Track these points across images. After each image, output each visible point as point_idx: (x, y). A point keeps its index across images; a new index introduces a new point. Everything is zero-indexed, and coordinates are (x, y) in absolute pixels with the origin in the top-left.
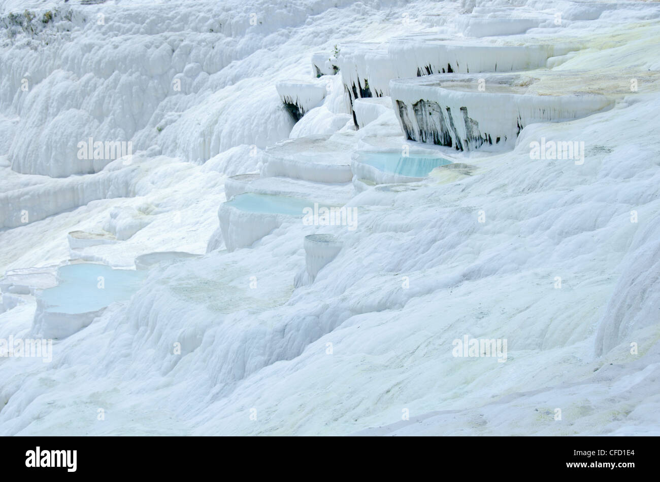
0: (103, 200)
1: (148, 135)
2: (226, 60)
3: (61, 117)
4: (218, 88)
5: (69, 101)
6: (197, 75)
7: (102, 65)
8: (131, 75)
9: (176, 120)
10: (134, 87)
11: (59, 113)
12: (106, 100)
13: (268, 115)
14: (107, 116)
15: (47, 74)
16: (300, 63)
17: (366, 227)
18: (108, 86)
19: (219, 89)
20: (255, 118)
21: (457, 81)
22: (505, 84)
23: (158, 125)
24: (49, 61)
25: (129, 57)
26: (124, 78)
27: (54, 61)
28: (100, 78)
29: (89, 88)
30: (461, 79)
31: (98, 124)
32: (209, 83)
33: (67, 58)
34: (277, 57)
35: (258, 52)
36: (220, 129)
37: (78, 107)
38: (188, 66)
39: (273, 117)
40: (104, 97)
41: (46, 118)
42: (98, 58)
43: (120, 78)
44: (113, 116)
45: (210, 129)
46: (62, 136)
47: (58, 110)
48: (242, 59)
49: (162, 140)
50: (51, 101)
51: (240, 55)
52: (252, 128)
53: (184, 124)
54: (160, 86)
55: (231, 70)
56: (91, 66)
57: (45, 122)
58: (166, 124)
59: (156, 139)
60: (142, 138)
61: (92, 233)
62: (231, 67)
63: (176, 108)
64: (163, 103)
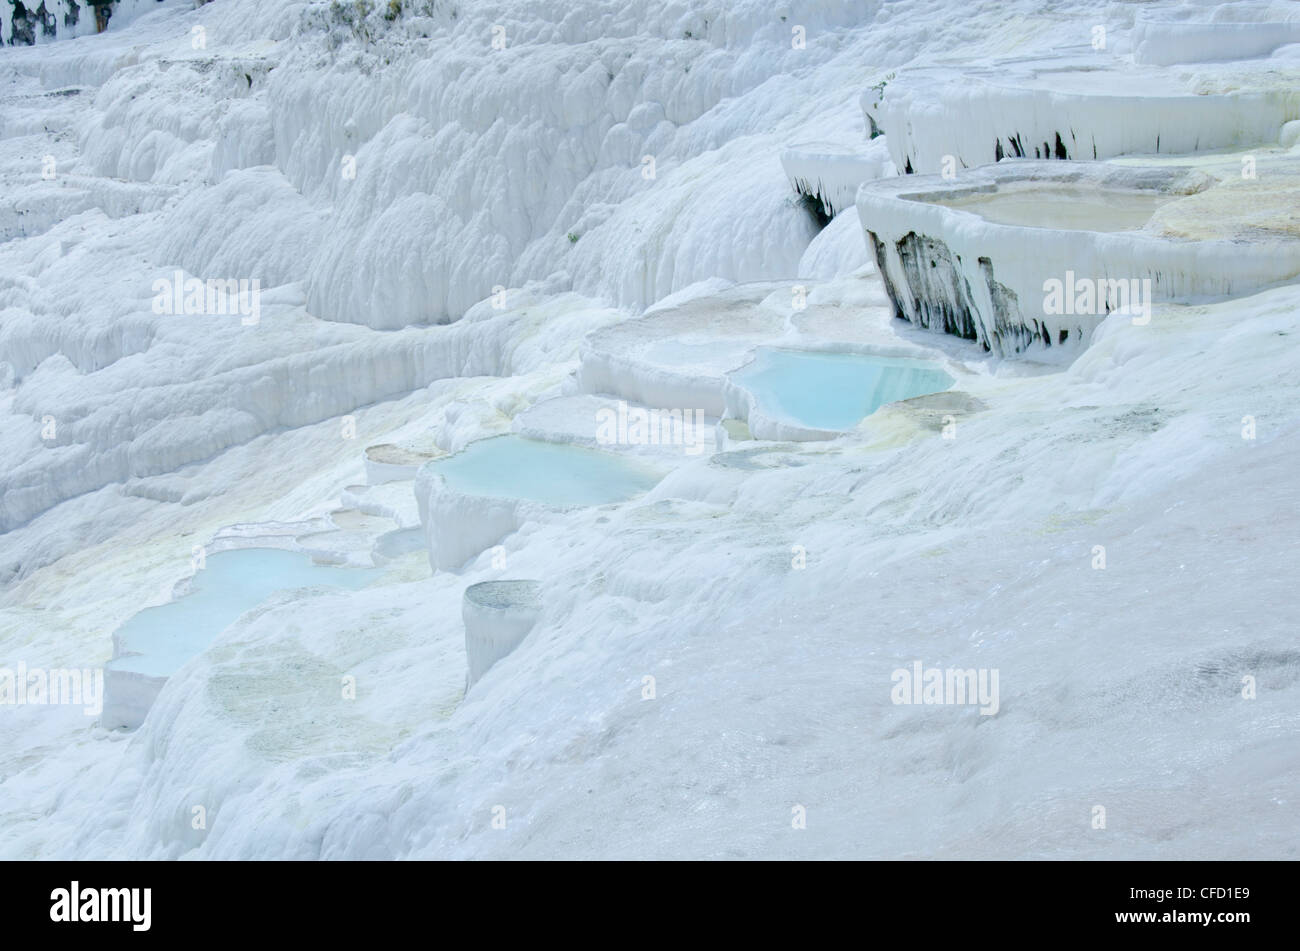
0: (456, 379)
1: (552, 249)
2: (708, 97)
3: (396, 209)
4: (689, 155)
5: (412, 178)
6: (653, 127)
7: (475, 105)
8: (525, 126)
9: (605, 220)
10: (531, 152)
11: (394, 202)
12: (478, 178)
13: (767, 217)
14: (478, 210)
15: (384, 122)
16: (848, 106)
17: (598, 575)
18: (482, 148)
19: (691, 157)
20: (740, 223)
21: (1045, 179)
22: (1152, 188)
23: (572, 230)
24: (386, 98)
25: (525, 91)
26: (513, 131)
27: (397, 96)
28: (471, 132)
29: (448, 152)
30: (1054, 175)
31: (461, 224)
32: (673, 145)
33: (417, 90)
34: (808, 92)
35: (774, 81)
36: (676, 242)
37: (428, 190)
38: (637, 109)
39: (775, 220)
40: (474, 171)
41: (371, 211)
42: (469, 91)
43: (506, 132)
44: (487, 210)
45: (658, 242)
46: (392, 248)
47: (392, 196)
48: (740, 95)
49: (574, 260)
50: (382, 176)
51: (736, 88)
52: (734, 243)
53: (617, 228)
54: (581, 150)
55: (717, 117)
56: (456, 107)
57: (368, 219)
58: (586, 228)
59: (564, 258)
60: (539, 255)
61: (412, 449)
62: (718, 112)
63: (608, 195)
64: (585, 184)
